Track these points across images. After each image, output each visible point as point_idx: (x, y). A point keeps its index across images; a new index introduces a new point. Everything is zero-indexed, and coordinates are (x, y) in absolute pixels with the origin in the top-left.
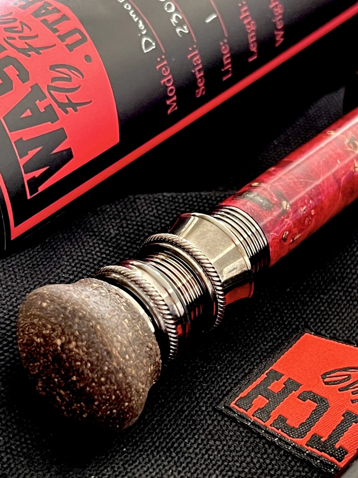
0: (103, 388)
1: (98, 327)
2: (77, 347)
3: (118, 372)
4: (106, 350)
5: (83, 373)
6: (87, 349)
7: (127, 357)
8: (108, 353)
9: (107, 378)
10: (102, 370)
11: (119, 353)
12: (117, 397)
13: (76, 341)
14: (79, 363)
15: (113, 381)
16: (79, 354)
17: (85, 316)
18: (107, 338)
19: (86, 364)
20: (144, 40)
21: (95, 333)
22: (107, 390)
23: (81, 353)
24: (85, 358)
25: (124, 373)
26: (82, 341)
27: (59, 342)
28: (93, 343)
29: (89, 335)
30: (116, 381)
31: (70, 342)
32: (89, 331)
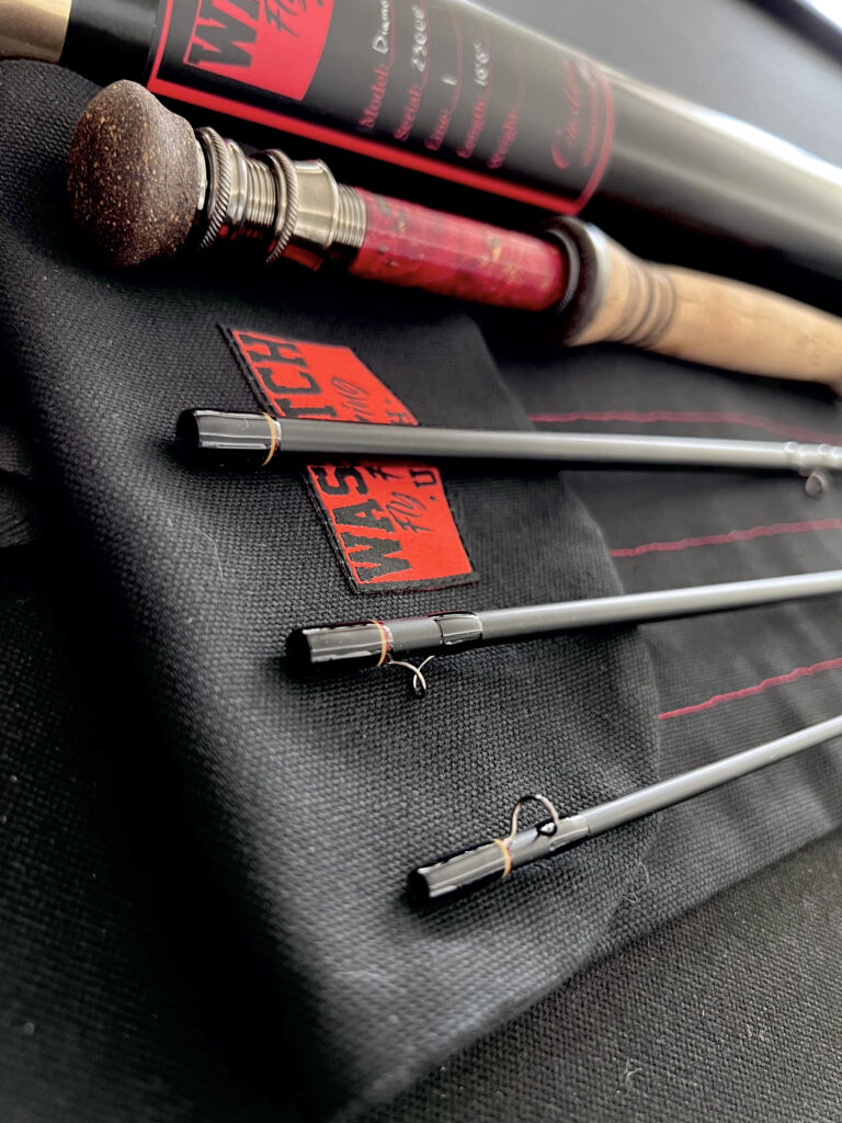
0: (115, 187)
1: (145, 125)
2: (115, 131)
3: (136, 178)
4: (138, 149)
5: (104, 161)
6: (123, 138)
7: (154, 172)
8: (139, 154)
9: (124, 178)
10: (124, 166)
11: (149, 161)
12: (123, 207)
13: (118, 126)
14: (107, 148)
15: (128, 186)
16: (112, 139)
17: (140, 108)
18: (147, 139)
19: (112, 153)
20: (380, 38)
21: (139, 128)
22: (118, 191)
23: (115, 140)
24: (116, 146)
25: (141, 184)
26: (123, 128)
27: (103, 120)
28: (131, 135)
29: (133, 127)
30: (130, 187)
31: (111, 124)
32: (134, 123)
